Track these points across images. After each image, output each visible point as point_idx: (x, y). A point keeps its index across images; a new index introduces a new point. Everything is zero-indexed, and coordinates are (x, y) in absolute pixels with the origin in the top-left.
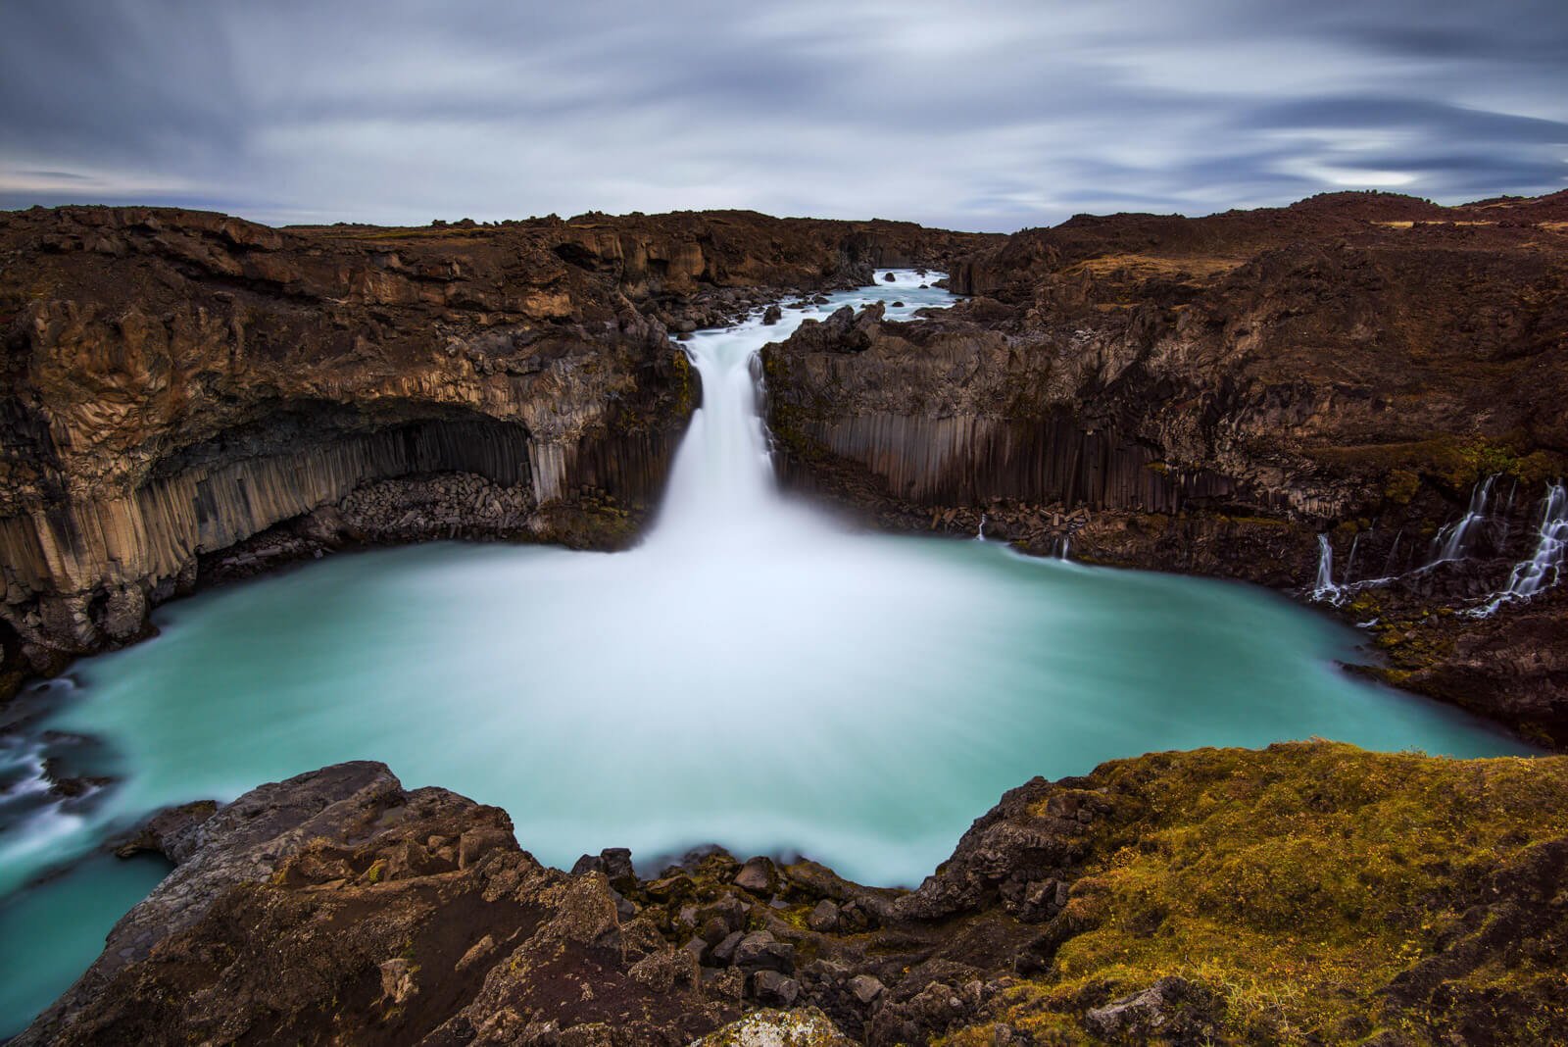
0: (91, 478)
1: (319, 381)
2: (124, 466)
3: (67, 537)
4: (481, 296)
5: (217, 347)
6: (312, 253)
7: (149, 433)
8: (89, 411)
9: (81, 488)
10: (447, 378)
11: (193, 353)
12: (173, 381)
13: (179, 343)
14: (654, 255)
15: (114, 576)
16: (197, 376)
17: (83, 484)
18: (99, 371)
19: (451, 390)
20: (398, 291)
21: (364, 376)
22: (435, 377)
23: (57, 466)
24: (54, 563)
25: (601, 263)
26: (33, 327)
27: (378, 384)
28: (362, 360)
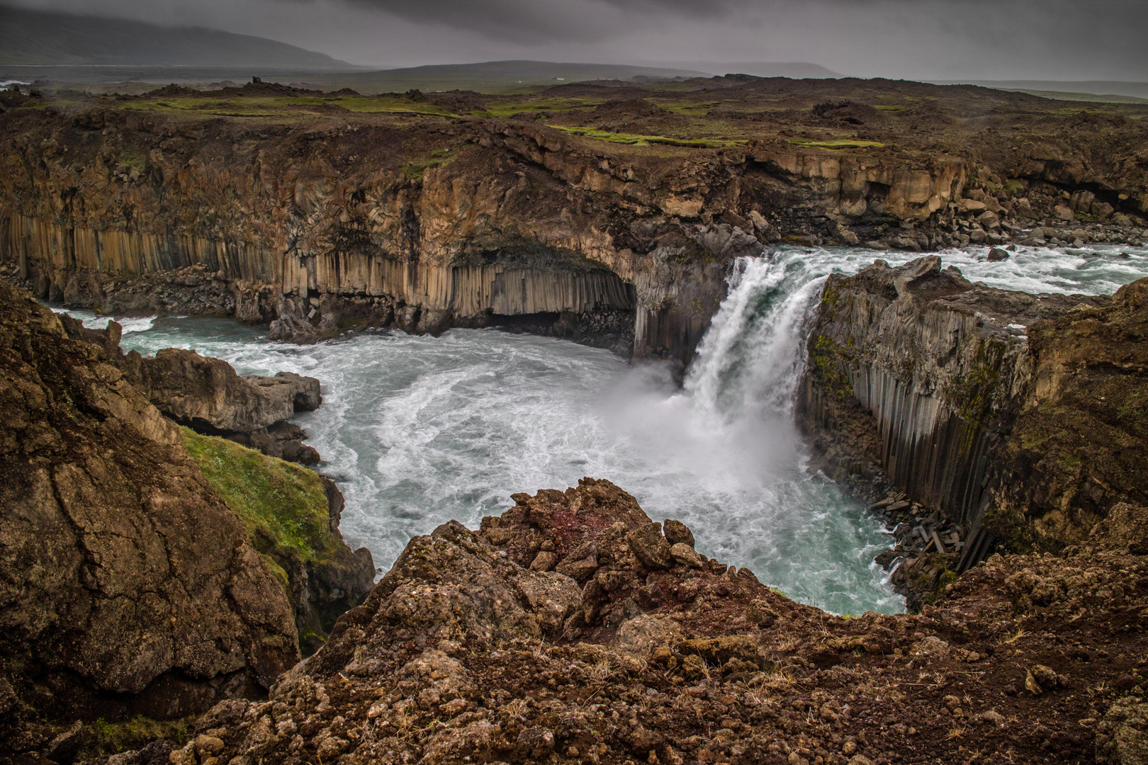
0: (429, 254)
1: (537, 230)
2: (443, 252)
3: (414, 279)
4: (639, 194)
5: (493, 202)
6: (572, 155)
7: (456, 239)
8: (435, 221)
9: (424, 257)
10: (594, 245)
11: (482, 203)
12: (470, 215)
13: (478, 197)
14: (873, 179)
15: (424, 303)
16: (482, 215)
17: (426, 256)
18: (440, 204)
19: (595, 253)
20: (602, 184)
21: (557, 233)
22: (588, 242)
23: (419, 245)
24: (405, 288)
25: (800, 180)
26: (422, 180)
27: (561, 240)
28: (559, 223)
